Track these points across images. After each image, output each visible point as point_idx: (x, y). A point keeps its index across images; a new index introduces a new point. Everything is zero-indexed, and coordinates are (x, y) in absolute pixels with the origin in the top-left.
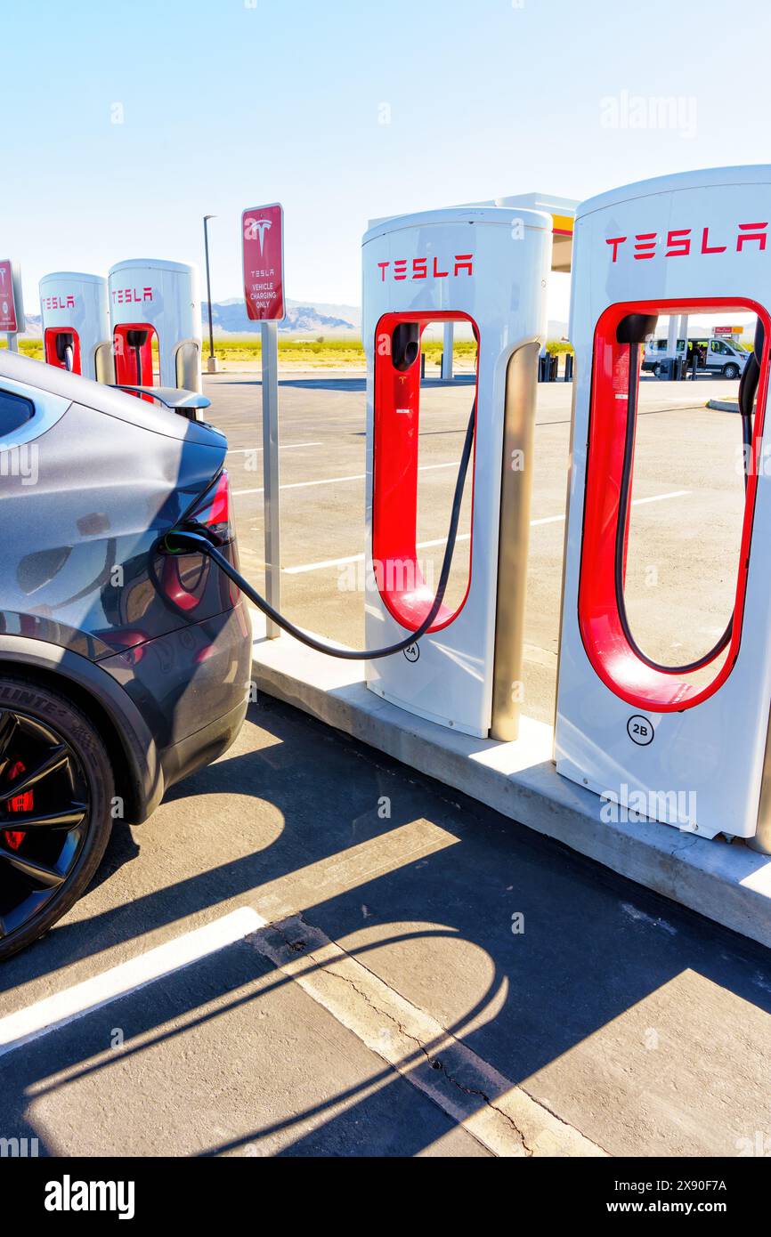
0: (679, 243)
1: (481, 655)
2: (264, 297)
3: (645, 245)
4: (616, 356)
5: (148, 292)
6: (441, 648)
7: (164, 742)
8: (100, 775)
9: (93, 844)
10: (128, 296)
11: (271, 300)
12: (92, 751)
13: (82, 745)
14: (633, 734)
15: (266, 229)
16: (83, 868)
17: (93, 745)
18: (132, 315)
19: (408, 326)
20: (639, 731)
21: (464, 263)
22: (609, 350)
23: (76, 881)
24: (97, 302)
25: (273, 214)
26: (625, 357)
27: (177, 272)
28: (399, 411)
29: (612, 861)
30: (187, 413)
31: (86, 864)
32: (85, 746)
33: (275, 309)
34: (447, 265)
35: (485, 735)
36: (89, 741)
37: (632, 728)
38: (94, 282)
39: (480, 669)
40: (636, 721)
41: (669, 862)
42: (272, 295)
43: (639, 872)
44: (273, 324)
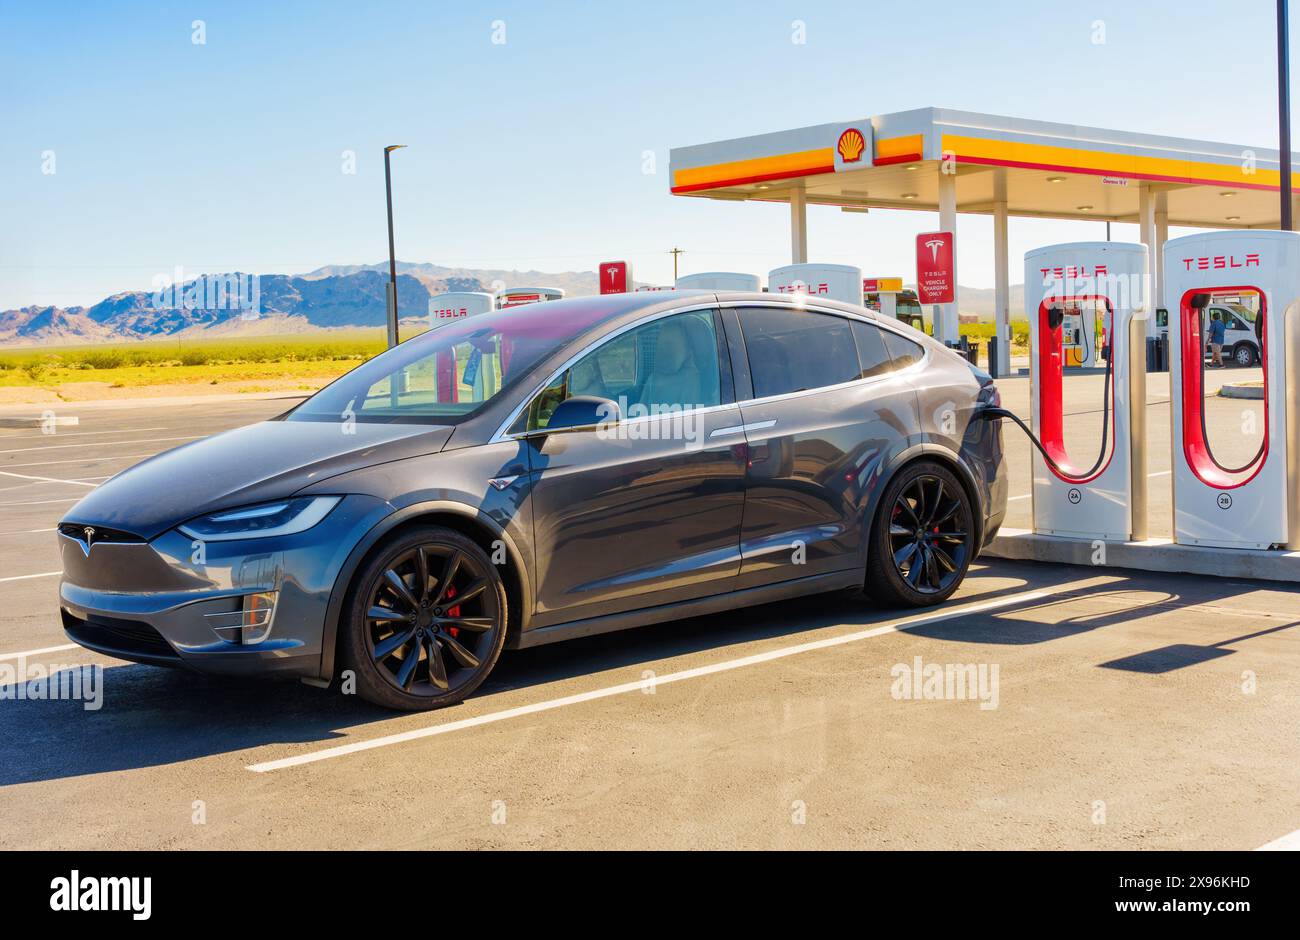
0: (1220, 262)
3: (1203, 264)
4: (1191, 316)
6: (1095, 491)
11: (943, 291)
14: (1220, 504)
15: (939, 246)
22: (1187, 311)
26: (1196, 315)
35: (1128, 538)
39: (1124, 499)
42: (945, 288)
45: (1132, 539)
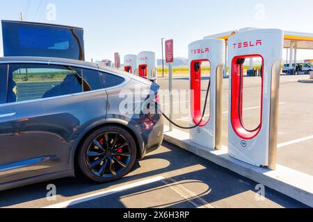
0: (246, 45)
1: (212, 130)
2: (169, 58)
3: (240, 45)
5: (146, 58)
6: (204, 129)
7: (146, 143)
10: (142, 59)
14: (242, 145)
15: (170, 44)
17: (133, 141)
18: (142, 63)
19: (198, 63)
21: (207, 50)
22: (235, 66)
24: (135, 60)
25: (171, 41)
27: (152, 54)
28: (196, 80)
29: (238, 172)
30: (152, 81)
33: (172, 60)
34: (204, 50)
35: (214, 148)
37: (242, 143)
38: (135, 56)
39: (213, 134)
41: (249, 171)
42: (171, 57)
43: (243, 174)
44: (171, 63)
45: (216, 149)
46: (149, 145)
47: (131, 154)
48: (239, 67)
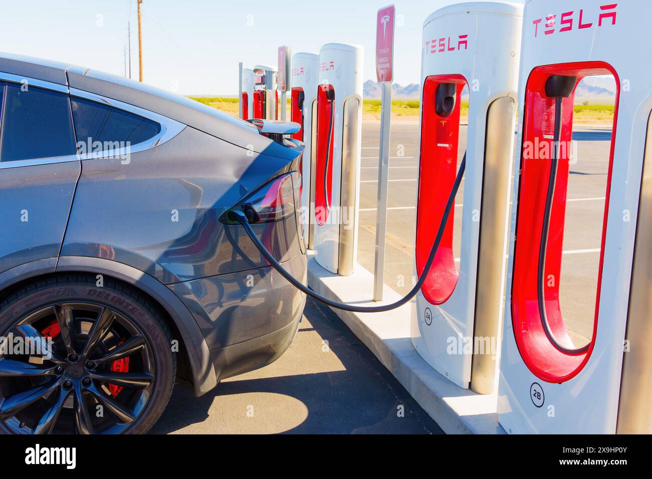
8: (163, 359)
9: (155, 402)
10: (323, 67)
12: (159, 342)
13: (153, 338)
14: (533, 396)
15: (387, 21)
16: (147, 415)
17: (160, 338)
19: (447, 86)
20: (536, 395)
21: (463, 40)
23: (142, 423)
25: (391, 12)
28: (439, 145)
31: (149, 413)
32: (155, 338)
33: (389, 74)
35: (466, 386)
36: (157, 335)
37: (533, 392)
40: (536, 387)
45: (471, 388)
46: (229, 352)
47: (154, 382)
48: (553, 107)
